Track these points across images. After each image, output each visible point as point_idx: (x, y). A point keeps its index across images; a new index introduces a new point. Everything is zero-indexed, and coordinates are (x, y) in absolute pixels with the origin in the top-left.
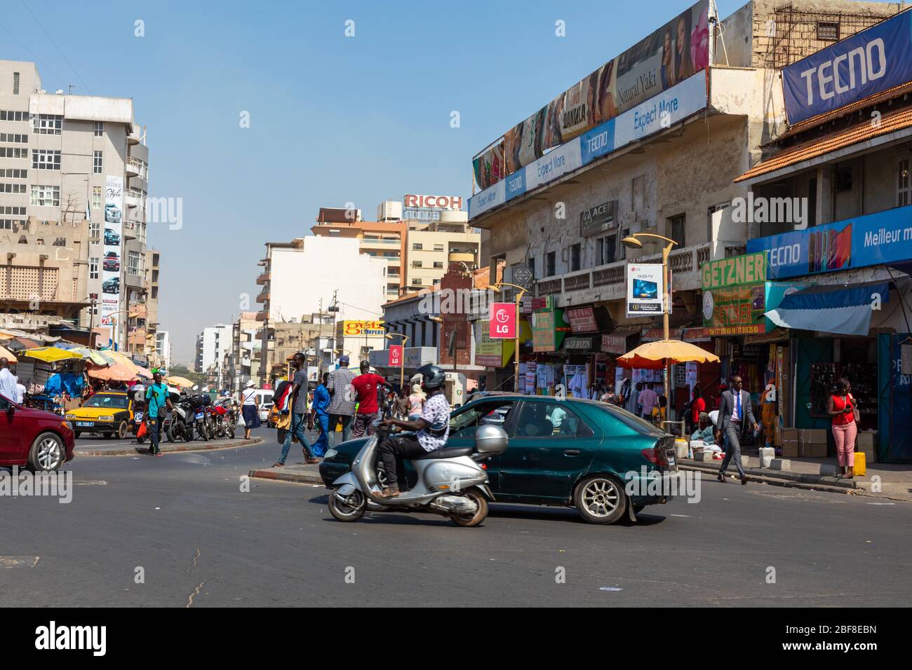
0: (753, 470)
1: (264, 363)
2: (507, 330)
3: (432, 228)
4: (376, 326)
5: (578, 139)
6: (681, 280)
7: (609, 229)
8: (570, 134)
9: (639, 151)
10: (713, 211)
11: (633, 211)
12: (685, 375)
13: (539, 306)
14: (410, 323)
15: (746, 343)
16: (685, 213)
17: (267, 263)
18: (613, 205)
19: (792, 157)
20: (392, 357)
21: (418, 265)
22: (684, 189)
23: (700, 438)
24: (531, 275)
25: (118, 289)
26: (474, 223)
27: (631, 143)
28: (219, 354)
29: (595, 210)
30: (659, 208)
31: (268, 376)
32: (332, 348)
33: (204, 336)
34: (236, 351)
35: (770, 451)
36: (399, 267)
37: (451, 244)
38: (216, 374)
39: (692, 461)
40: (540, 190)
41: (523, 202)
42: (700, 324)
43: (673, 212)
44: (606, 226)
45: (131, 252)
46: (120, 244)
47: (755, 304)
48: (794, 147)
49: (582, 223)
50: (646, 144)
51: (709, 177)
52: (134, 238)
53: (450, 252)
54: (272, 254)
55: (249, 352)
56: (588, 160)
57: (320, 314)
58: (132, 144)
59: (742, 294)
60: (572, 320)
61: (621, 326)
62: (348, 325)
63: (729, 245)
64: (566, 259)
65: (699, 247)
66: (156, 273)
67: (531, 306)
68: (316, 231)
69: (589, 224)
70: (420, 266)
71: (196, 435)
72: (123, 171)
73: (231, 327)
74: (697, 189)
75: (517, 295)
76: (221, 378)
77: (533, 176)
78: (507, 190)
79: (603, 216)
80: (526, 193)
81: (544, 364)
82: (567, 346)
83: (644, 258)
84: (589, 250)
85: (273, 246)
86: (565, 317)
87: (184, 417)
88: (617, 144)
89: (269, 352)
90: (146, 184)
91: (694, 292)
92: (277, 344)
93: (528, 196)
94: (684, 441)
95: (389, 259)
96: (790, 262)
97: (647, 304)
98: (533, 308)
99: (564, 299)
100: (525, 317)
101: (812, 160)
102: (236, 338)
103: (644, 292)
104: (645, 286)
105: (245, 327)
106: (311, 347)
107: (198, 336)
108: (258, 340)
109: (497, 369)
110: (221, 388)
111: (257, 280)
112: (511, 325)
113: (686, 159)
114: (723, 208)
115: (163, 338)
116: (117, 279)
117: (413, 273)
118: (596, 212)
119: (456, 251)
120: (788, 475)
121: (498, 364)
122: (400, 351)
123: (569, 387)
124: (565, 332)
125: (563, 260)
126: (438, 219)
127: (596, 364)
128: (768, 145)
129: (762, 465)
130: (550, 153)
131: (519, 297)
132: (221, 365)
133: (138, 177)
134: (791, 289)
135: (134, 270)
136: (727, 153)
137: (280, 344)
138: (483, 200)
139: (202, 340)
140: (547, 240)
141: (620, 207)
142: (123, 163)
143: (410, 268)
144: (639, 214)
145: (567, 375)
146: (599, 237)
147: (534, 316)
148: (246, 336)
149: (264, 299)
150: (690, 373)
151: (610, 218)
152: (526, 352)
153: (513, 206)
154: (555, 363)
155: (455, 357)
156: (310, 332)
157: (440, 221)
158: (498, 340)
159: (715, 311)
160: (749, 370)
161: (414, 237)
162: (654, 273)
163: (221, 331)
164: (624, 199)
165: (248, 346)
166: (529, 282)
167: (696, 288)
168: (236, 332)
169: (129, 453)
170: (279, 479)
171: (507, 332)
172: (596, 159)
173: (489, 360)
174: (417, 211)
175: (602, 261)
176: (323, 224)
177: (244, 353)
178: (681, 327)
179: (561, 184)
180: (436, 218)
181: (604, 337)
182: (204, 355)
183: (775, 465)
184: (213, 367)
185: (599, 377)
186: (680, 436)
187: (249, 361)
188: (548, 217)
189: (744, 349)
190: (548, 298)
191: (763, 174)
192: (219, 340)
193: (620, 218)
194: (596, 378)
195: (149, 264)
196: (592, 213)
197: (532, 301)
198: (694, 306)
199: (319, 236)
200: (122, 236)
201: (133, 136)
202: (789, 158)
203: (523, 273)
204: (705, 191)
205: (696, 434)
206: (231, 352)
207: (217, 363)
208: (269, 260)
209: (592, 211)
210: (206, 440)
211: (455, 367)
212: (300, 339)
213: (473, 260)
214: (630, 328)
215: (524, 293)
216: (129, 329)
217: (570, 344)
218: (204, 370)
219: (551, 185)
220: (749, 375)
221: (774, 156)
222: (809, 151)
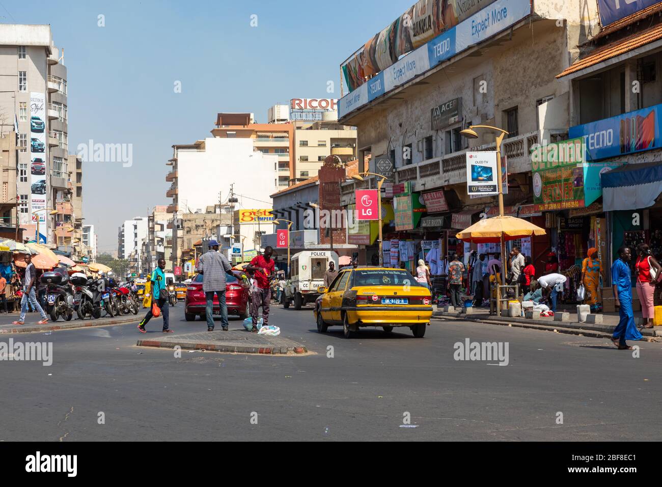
0: (573, 324)
1: (175, 249)
2: (371, 212)
3: (315, 127)
4: (267, 214)
5: (426, 46)
6: (515, 164)
7: (455, 123)
8: (419, 41)
9: (477, 54)
10: (541, 103)
11: (474, 106)
12: (521, 245)
13: (399, 191)
14: (294, 209)
15: (571, 216)
16: (517, 106)
17: (174, 162)
18: (458, 102)
19: (604, 54)
20: (280, 240)
21: (305, 159)
22: (516, 86)
23: (531, 299)
24: (391, 165)
25: (45, 190)
26: (343, 121)
27: (470, 48)
28: (138, 243)
29: (443, 106)
30: (496, 102)
31: (179, 260)
32: (231, 234)
33: (125, 228)
34: (151, 240)
35: (586, 308)
36: (289, 162)
37: (332, 140)
38: (136, 260)
39: (523, 319)
40: (397, 91)
41: (383, 102)
42: (532, 202)
43: (507, 105)
44: (452, 120)
45: (55, 157)
46: (45, 151)
47: (575, 182)
48: (606, 46)
49: (433, 118)
50: (481, 48)
51: (536, 75)
52: (57, 146)
53: (332, 147)
54: (178, 155)
55: (162, 239)
56: (435, 63)
57: (220, 205)
58: (52, 65)
59: (564, 174)
60: (427, 202)
61: (468, 205)
62: (243, 214)
63: (554, 133)
64: (420, 149)
65: (529, 135)
66: (79, 175)
67: (392, 191)
68: (215, 133)
69: (438, 119)
70: (307, 160)
71: (103, 312)
72: (44, 88)
73: (146, 219)
74: (527, 85)
75: (379, 182)
76: (140, 263)
77: (390, 79)
78: (369, 92)
79: (450, 111)
80: (385, 94)
81: (405, 241)
82: (424, 225)
83: (484, 147)
84: (439, 141)
85: (179, 147)
86: (420, 200)
87: (92, 297)
88: (458, 49)
89: (178, 240)
90: (66, 99)
91: (526, 174)
92: (186, 232)
93: (386, 97)
94: (518, 302)
95: (279, 155)
96: (605, 145)
97: (484, 186)
98: (394, 193)
99: (420, 184)
100: (387, 201)
101: (620, 57)
102: (151, 228)
103: (481, 176)
104: (481, 170)
105: (158, 219)
106: (214, 234)
107: (120, 228)
108: (169, 230)
109: (367, 246)
110: (140, 272)
111: (167, 177)
112: (374, 208)
113: (516, 59)
114: (548, 100)
115: (89, 231)
116: (43, 181)
117: (300, 167)
118: (444, 109)
119: (337, 146)
120: (601, 327)
121: (367, 242)
122: (286, 234)
123: (427, 260)
124: (421, 212)
125: (418, 151)
126: (321, 119)
127: (448, 239)
128: (585, 44)
129: (580, 320)
130: (405, 59)
131: (380, 184)
132: (139, 252)
133: (59, 92)
134: (605, 168)
135: (59, 173)
136: (550, 53)
137: (188, 232)
138: (350, 102)
139: (123, 231)
140: (405, 134)
141: (463, 103)
142: (44, 81)
143: (298, 162)
144: (479, 109)
145: (424, 250)
146: (448, 130)
147: (395, 199)
148: (160, 226)
149: (173, 193)
150: (525, 244)
151: (456, 112)
152: (389, 231)
153: (375, 106)
154: (413, 240)
155: (332, 237)
156: (213, 221)
157: (322, 120)
158: (366, 221)
159: (543, 190)
160: (574, 239)
161: (300, 135)
162: (489, 159)
163: (139, 223)
164: (467, 96)
165: (161, 235)
166: (389, 171)
167: (528, 170)
168: (151, 223)
169: (42, 330)
170: (162, 347)
171: (371, 214)
172: (441, 63)
173: (360, 239)
174: (302, 112)
175: (451, 150)
176: (221, 127)
177: (158, 241)
178: (517, 204)
179: (413, 85)
180: (318, 118)
181: (454, 215)
182: (126, 244)
183: (590, 320)
184: (133, 254)
185: (451, 250)
186: (514, 298)
187: (162, 248)
188: (405, 114)
189: (569, 221)
190: (406, 184)
191: (580, 70)
192: (138, 231)
193: (464, 113)
194: (448, 251)
195: (72, 167)
196: (441, 110)
197: (393, 187)
198: (528, 186)
199: (218, 137)
200: (47, 144)
201: (53, 57)
202: (601, 56)
203: (385, 163)
204: (534, 87)
205: (528, 296)
206: (148, 241)
207: (136, 251)
208: (176, 160)
209: (441, 107)
210: (112, 316)
211: (332, 246)
212: (204, 227)
213: (352, 154)
214: (476, 207)
215: (384, 180)
216: (56, 224)
217: (426, 222)
218: (126, 257)
219: (405, 86)
220: (574, 244)
221: (590, 54)
222: (617, 49)
